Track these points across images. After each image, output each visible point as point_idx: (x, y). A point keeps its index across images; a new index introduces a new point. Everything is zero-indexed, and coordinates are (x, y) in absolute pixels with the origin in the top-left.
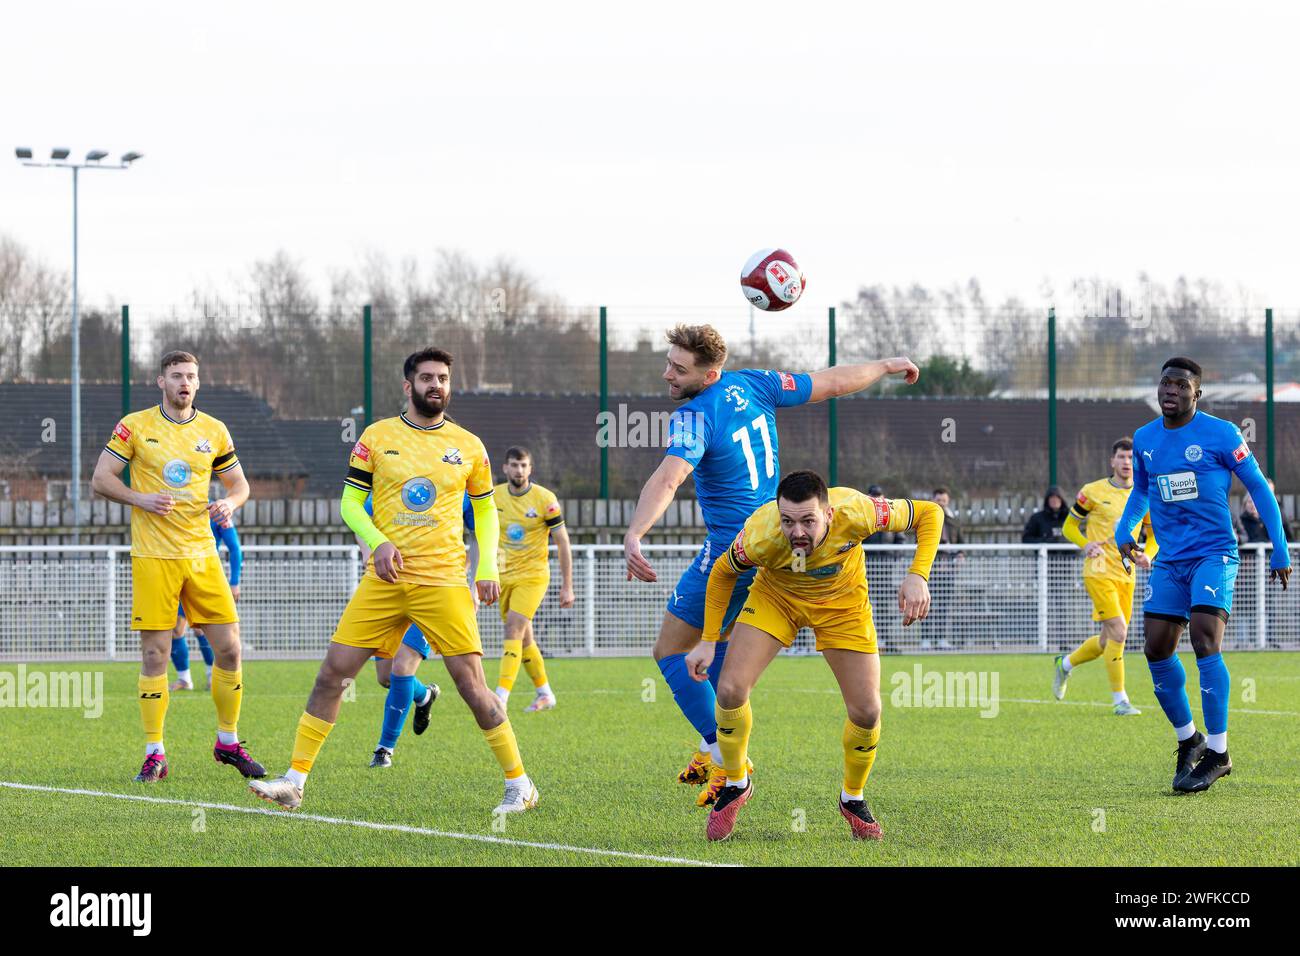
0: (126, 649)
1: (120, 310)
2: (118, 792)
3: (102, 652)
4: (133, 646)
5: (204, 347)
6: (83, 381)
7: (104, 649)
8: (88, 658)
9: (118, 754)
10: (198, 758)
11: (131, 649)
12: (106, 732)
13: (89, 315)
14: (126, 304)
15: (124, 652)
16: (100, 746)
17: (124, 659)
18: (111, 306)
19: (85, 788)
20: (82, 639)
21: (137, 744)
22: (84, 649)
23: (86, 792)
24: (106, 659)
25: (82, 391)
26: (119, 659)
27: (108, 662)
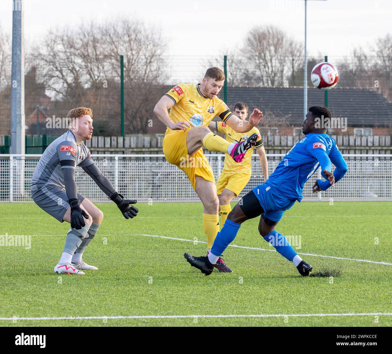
0: (326, 196)
1: (324, 58)
2: (324, 255)
3: (316, 197)
4: (329, 195)
5: (357, 73)
6: (308, 87)
7: (317, 196)
8: (310, 200)
9: (323, 239)
10: (356, 241)
11: (328, 196)
12: (318, 230)
13: (311, 60)
14: (326, 55)
15: (325, 198)
16: (316, 236)
17: (325, 200)
18: (320, 56)
19: (310, 253)
20: (308, 192)
21: (331, 235)
22: (309, 196)
23: (310, 255)
24: (318, 200)
25: (308, 91)
26: (323, 200)
27: (318, 201)
